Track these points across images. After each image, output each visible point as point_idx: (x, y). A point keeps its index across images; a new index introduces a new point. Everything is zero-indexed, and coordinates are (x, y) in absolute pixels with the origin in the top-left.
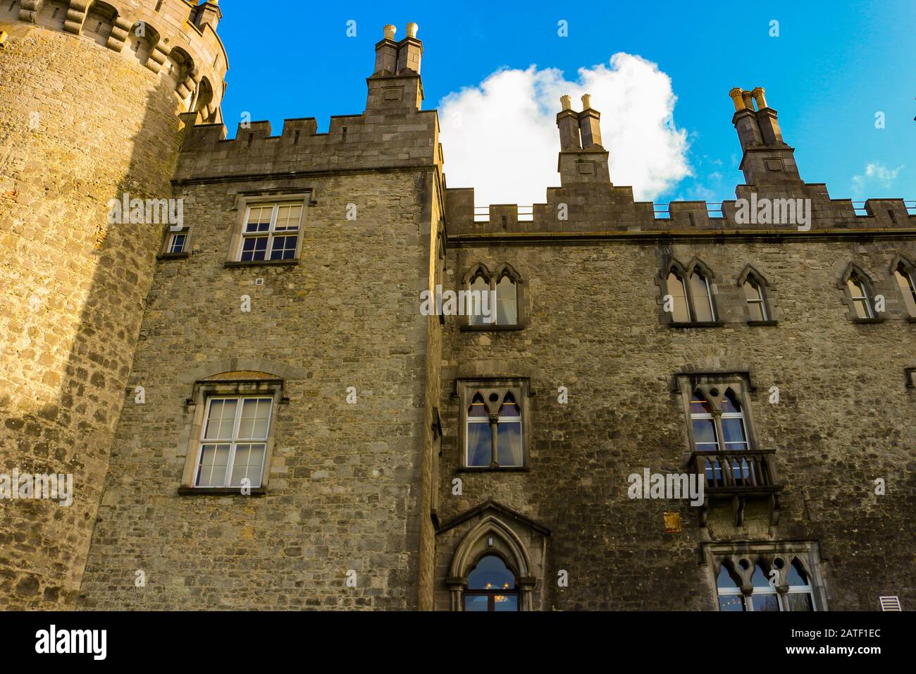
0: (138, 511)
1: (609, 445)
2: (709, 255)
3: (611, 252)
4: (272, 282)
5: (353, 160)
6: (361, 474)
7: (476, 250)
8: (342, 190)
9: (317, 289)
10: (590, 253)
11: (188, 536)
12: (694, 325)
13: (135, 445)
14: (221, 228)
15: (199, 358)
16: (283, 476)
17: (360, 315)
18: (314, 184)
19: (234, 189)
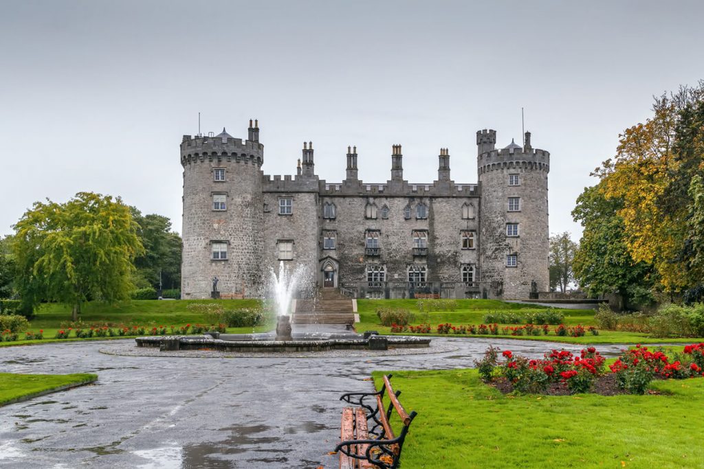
0: (271, 263)
1: (351, 245)
2: (377, 201)
3: (356, 199)
4: (288, 219)
5: (301, 189)
6: (308, 257)
7: (326, 198)
8: (300, 197)
9: (297, 221)
10: (351, 199)
12: (371, 218)
13: (268, 252)
14: (275, 205)
15: (277, 235)
16: (295, 257)
17: (306, 227)
18: (294, 195)
19: (276, 195)
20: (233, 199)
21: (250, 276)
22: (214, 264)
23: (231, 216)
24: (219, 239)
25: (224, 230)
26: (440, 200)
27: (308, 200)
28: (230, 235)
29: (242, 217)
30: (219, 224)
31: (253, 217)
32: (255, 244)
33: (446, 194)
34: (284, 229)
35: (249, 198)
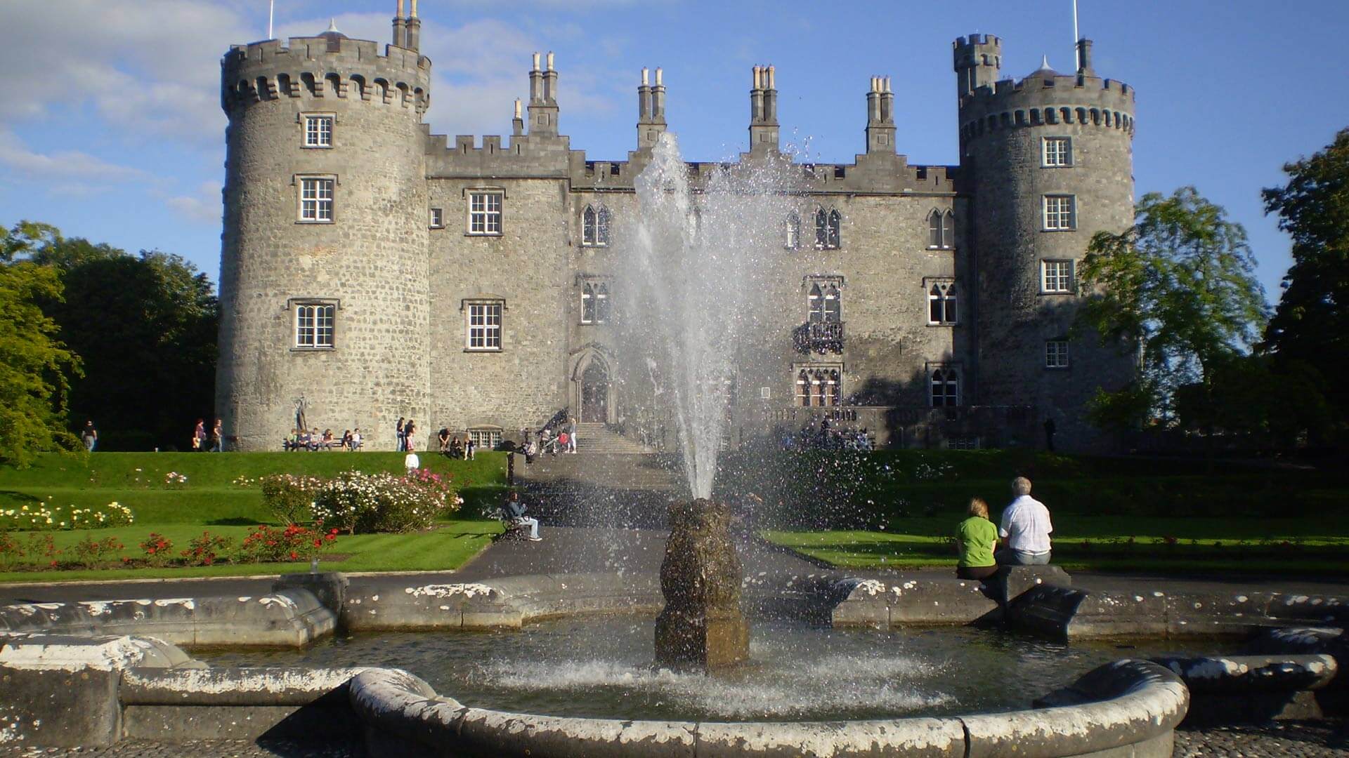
0: (448, 359)
4: (491, 245)
5: (525, 169)
6: (542, 343)
7: (587, 195)
8: (521, 189)
9: (515, 251)
11: (473, 369)
13: (440, 329)
14: (459, 210)
15: (462, 286)
16: (510, 343)
17: (537, 266)
18: (505, 184)
19: (462, 184)
20: (351, 193)
21: (393, 392)
22: (299, 360)
23: (346, 235)
24: (313, 295)
25: (328, 273)
26: (872, 200)
27: (543, 199)
28: (343, 285)
29: (374, 237)
30: (314, 255)
31: (402, 240)
32: (408, 308)
33: (888, 188)
34: (480, 271)
35: (393, 191)
